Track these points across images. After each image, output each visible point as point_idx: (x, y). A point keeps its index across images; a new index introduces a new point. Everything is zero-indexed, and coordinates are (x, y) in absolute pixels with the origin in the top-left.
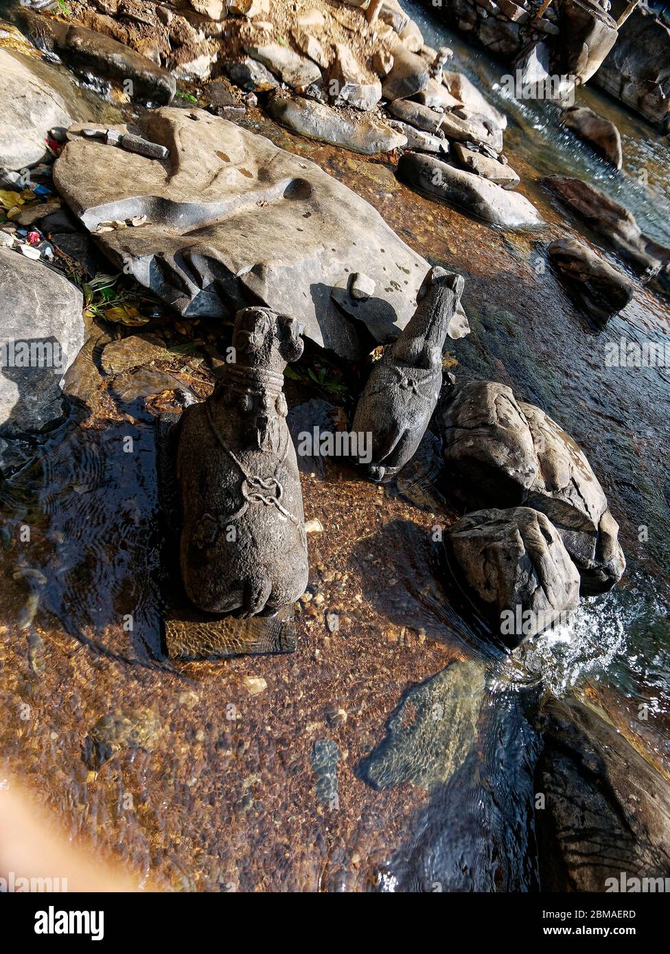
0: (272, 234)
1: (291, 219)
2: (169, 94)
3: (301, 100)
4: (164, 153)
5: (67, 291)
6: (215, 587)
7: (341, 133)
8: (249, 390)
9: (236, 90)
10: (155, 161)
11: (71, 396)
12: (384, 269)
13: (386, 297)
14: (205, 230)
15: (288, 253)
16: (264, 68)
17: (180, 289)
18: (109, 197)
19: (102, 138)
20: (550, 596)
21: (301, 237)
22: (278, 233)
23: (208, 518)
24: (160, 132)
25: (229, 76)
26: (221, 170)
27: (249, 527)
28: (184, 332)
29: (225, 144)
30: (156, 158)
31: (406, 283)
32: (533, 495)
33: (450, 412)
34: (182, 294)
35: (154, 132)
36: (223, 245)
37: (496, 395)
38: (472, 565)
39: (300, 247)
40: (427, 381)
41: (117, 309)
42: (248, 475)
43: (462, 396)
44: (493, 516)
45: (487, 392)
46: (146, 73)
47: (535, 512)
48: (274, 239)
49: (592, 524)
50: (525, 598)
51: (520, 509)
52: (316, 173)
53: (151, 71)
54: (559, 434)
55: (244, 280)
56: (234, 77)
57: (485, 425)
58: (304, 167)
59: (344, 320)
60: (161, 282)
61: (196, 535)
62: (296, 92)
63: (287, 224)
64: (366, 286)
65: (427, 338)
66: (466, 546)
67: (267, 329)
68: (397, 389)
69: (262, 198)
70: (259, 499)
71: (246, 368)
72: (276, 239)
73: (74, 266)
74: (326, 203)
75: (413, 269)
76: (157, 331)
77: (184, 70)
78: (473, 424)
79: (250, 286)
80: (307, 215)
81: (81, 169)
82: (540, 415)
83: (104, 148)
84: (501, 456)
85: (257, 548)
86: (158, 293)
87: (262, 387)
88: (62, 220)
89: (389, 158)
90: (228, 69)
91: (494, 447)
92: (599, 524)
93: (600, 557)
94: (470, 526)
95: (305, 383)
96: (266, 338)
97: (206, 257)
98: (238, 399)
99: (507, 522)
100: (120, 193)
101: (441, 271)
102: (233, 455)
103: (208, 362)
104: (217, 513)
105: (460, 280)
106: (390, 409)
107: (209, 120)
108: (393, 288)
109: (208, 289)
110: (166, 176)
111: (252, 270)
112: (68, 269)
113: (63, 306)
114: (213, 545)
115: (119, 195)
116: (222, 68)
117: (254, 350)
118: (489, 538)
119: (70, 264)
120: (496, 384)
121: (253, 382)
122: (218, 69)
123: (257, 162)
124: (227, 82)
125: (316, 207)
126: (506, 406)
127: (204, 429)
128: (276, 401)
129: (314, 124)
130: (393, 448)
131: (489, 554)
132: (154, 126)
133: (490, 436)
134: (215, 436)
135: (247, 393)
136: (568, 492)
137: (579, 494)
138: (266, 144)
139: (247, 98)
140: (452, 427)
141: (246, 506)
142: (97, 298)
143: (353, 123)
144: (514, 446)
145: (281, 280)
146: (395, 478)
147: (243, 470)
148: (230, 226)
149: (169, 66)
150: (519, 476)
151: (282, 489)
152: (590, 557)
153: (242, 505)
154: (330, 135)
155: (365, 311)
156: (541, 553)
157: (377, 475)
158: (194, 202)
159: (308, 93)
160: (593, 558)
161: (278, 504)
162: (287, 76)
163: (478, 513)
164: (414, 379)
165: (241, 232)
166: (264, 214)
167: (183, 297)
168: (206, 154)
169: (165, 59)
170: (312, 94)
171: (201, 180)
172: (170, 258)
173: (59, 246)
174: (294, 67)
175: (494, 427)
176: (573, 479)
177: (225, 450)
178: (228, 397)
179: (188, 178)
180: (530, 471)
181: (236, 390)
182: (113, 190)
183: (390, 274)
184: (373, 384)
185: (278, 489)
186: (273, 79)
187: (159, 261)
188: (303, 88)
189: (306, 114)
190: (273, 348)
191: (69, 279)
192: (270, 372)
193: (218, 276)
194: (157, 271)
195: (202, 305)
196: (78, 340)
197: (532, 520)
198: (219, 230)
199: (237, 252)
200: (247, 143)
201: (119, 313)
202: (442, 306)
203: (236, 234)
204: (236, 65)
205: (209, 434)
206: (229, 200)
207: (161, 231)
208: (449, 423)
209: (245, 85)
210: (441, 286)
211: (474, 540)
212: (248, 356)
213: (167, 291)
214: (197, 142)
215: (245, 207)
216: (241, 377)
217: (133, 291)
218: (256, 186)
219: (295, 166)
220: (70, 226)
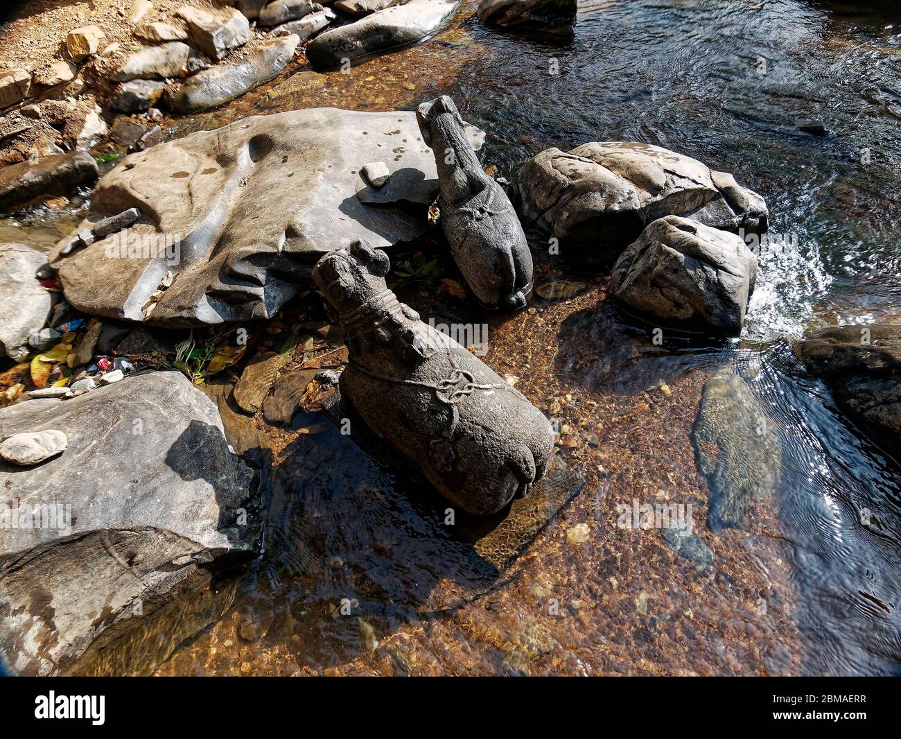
0: (274, 197)
1: (276, 173)
2: (92, 167)
3: (192, 80)
4: (136, 213)
5: (168, 379)
6: (488, 488)
7: (244, 77)
8: (376, 323)
9: (136, 118)
10: (135, 226)
11: (245, 452)
12: (380, 146)
13: (400, 165)
14: (223, 241)
15: (300, 199)
16: (141, 81)
17: (248, 302)
18: (130, 283)
19: (80, 245)
20: (732, 271)
21: (298, 179)
22: (278, 192)
23: (435, 444)
24: (117, 200)
25: (121, 112)
26: (189, 186)
27: (472, 422)
28: (279, 331)
29: (173, 165)
30: (133, 223)
31: (405, 141)
32: (648, 209)
33: (526, 207)
34: (253, 303)
35: (111, 204)
36: (248, 238)
37: (550, 162)
38: (652, 301)
39: (304, 187)
40: (492, 197)
41: (216, 359)
42: (434, 385)
43: (524, 187)
44: (633, 252)
45: (540, 167)
46: (60, 167)
47: (662, 219)
48: (279, 200)
49: (710, 191)
50: (715, 289)
51: (648, 229)
52: (259, 122)
53: (63, 162)
54: (622, 147)
55: (288, 249)
56: (126, 110)
57: (563, 191)
58: (248, 126)
59: (386, 211)
60: (228, 309)
61: (437, 464)
62: (182, 78)
63: (277, 180)
64: (379, 171)
65: (462, 166)
66: (635, 292)
67: (347, 266)
68: (476, 224)
69: (240, 178)
70: (459, 395)
71: (358, 309)
72: (281, 198)
73: (154, 357)
74: (288, 138)
75: (400, 126)
76: (259, 349)
77: (85, 139)
78: (553, 199)
79: (297, 250)
80: (285, 159)
81: (89, 282)
82: (595, 146)
83: (89, 251)
84: (598, 202)
85: (493, 431)
86: (235, 318)
87: (383, 312)
88: (113, 332)
89: (297, 63)
90: (115, 106)
91: (586, 201)
92: (715, 186)
93: (739, 210)
94: (624, 275)
95: (403, 285)
96: (352, 273)
97: (244, 259)
98: (374, 336)
99: (648, 246)
100: (135, 272)
101: (426, 106)
102: (409, 381)
103: (318, 336)
104: (439, 434)
105: (446, 99)
106: (485, 244)
107: (143, 158)
108: (399, 154)
109: (267, 281)
110: (154, 228)
111: (287, 237)
112: (152, 363)
113: (177, 393)
114: (458, 459)
115: (136, 275)
116: (110, 111)
117: (353, 290)
118: (648, 270)
119: (149, 359)
120: (541, 154)
121: (374, 314)
122: (109, 114)
123: (209, 155)
124: (124, 118)
125: (285, 147)
126: (564, 163)
127: (369, 383)
128: (403, 313)
129: (219, 88)
130: (514, 270)
131: (658, 282)
132: (107, 201)
133: (574, 196)
134: (383, 380)
135: (377, 327)
136: (671, 183)
137: (681, 177)
138: (202, 136)
139: (151, 116)
140: (539, 215)
141: (455, 408)
142: (193, 365)
143: (246, 61)
144: (600, 187)
145: (315, 224)
146: (534, 291)
147: (428, 385)
148: (238, 221)
149: (70, 147)
150: (624, 205)
151: (468, 373)
152: (732, 217)
153: (451, 411)
154: (237, 87)
155: (396, 189)
156: (696, 246)
157: (519, 302)
158: (195, 228)
159: (192, 70)
160: (734, 214)
161: (477, 386)
162: (164, 71)
163: (620, 260)
164: (481, 205)
165: (250, 217)
166: (253, 188)
167: (255, 304)
168: (167, 185)
169: (63, 144)
170: (196, 67)
171: (182, 207)
172: (219, 285)
173: (129, 353)
174: (162, 59)
175: (571, 186)
176: (666, 171)
177: (400, 384)
178: (365, 343)
179: (172, 215)
180: (629, 194)
181: (366, 332)
182: (127, 275)
183: (388, 146)
184: (455, 238)
185: (466, 376)
186: (155, 83)
187: (213, 295)
188: (184, 68)
189: (205, 87)
190: (364, 276)
191: (160, 370)
192: (379, 296)
193: (266, 265)
194: (218, 303)
195: (275, 297)
196: (210, 407)
197: (665, 228)
198: (233, 231)
199: (262, 234)
200: (188, 149)
201: (220, 361)
202: (451, 132)
203: (248, 222)
204: (119, 99)
205: (376, 384)
206: (218, 202)
207: (191, 272)
208: (534, 216)
209: (141, 108)
210: (436, 117)
211: (636, 282)
212: (352, 300)
213: (240, 311)
214: (151, 182)
215: (233, 195)
216: (361, 319)
217: (213, 336)
218: (227, 173)
219: (240, 132)
220: (122, 331)
